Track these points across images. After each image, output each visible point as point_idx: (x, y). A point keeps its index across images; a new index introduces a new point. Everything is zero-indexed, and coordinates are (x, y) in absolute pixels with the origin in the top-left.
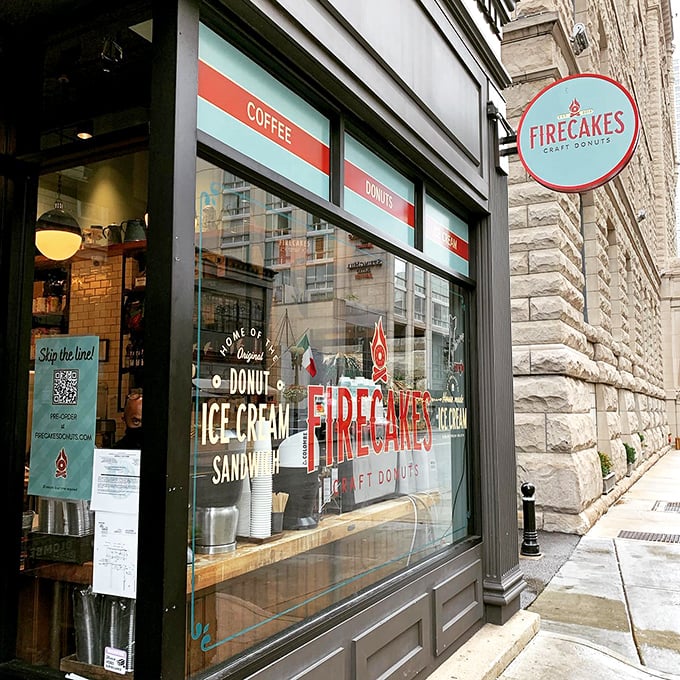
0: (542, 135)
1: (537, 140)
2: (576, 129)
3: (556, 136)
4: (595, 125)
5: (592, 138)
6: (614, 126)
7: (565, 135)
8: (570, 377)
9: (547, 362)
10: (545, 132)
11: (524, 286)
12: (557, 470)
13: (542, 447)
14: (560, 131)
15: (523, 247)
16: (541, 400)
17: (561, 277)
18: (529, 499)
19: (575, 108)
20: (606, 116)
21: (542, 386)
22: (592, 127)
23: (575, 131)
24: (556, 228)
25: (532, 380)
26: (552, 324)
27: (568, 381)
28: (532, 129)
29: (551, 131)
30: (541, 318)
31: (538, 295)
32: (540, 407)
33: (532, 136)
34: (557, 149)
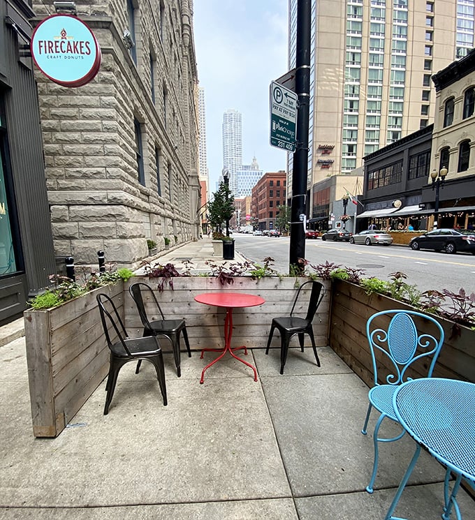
0: (45, 47)
1: (43, 49)
2: (65, 47)
3: (54, 48)
4: (75, 47)
5: (73, 55)
6: (85, 50)
7: (59, 49)
8: (128, 206)
9: (115, 198)
10: (47, 45)
11: (103, 161)
12: (121, 246)
13: (115, 236)
14: (56, 47)
15: (101, 142)
16: (113, 216)
17: (120, 159)
18: (101, 257)
19: (64, 33)
20: (81, 42)
21: (113, 209)
22: (74, 48)
23: (65, 48)
24: (117, 134)
25: (109, 207)
26: (117, 181)
27: (125, 208)
28: (40, 42)
29: (51, 45)
30: (111, 177)
31: (110, 166)
32: (114, 219)
33: (40, 47)
34: (54, 57)
